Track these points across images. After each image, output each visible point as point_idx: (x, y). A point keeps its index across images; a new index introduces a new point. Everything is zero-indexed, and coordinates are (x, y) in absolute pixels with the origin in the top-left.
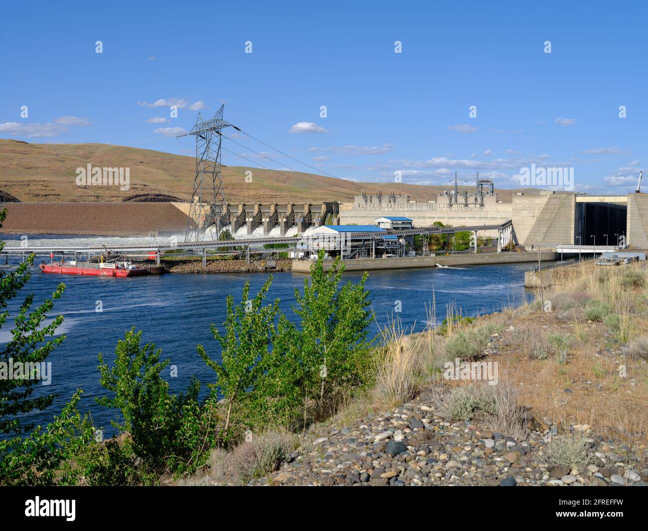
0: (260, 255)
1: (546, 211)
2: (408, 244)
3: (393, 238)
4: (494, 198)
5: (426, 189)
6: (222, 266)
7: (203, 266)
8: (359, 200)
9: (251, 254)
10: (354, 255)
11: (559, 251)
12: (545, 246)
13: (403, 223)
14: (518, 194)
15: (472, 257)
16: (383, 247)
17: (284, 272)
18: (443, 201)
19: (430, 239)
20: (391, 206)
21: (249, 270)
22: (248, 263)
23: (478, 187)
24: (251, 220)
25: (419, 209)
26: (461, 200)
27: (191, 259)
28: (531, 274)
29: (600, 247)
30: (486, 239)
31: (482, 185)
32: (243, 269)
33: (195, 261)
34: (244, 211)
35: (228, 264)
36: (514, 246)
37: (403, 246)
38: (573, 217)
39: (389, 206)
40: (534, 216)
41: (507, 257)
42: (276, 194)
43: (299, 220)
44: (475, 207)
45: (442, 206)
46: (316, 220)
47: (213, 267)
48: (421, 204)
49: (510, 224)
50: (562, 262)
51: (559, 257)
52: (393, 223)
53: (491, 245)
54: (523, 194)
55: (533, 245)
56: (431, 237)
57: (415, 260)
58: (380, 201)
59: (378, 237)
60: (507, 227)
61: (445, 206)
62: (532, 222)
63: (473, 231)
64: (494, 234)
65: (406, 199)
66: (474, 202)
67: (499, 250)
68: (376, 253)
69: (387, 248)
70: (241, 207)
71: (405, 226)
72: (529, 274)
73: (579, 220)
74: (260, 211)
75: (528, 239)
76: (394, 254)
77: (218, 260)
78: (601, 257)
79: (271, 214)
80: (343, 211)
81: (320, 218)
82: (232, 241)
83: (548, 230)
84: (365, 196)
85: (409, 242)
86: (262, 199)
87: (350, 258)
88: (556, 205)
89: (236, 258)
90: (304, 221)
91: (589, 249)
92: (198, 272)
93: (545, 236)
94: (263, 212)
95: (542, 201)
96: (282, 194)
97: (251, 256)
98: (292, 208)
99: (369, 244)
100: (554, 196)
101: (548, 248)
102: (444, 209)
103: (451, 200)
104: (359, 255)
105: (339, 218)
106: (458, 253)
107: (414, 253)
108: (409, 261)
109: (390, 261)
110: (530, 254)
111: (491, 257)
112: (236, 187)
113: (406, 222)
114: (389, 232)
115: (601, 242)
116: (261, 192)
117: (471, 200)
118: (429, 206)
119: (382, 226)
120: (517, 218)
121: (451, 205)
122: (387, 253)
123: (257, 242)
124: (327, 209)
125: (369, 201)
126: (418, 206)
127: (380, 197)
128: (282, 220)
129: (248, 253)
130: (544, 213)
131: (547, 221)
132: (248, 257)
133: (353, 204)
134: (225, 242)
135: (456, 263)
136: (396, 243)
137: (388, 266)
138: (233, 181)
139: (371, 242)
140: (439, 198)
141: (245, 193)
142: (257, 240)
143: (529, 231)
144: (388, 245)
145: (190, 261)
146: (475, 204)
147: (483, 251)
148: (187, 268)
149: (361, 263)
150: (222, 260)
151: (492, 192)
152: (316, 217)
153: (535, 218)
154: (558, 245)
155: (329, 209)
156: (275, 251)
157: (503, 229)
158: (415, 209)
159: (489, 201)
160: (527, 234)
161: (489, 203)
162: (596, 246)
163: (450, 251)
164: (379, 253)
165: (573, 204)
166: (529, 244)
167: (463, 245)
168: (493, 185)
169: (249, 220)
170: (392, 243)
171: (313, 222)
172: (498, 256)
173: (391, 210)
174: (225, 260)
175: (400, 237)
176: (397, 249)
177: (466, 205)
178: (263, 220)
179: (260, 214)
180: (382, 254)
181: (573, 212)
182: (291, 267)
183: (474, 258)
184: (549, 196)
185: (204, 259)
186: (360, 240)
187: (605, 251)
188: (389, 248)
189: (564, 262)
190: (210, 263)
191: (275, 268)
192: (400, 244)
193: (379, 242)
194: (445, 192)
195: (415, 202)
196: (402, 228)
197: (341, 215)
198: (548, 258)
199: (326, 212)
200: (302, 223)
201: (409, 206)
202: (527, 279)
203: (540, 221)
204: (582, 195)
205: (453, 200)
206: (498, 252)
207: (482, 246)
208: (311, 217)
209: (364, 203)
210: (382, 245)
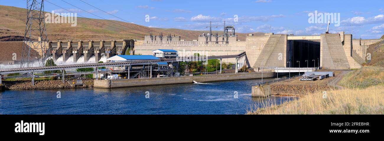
0: (73, 76)
1: (268, 46)
2: (175, 68)
3: (164, 64)
4: (235, 38)
5: (194, 33)
6: (45, 84)
7: (32, 85)
8: (148, 38)
9: (65, 76)
10: (138, 75)
11: (276, 71)
12: (267, 69)
13: (171, 53)
14: (250, 35)
15: (218, 76)
16: (158, 70)
17: (88, 88)
18: (202, 40)
19: (191, 65)
20: (168, 43)
21: (64, 87)
22: (64, 82)
23: (224, 31)
24: (76, 52)
25: (187, 45)
26: (214, 39)
27: (24, 80)
28: (256, 87)
29: (303, 68)
30: (228, 64)
31: (227, 29)
32: (60, 86)
33: (26, 81)
34: (71, 46)
35: (49, 83)
36: (247, 69)
37: (171, 69)
38: (285, 49)
39: (167, 43)
40: (260, 49)
41: (242, 75)
42: (95, 35)
43: (108, 52)
44: (223, 43)
45: (201, 43)
46: (119, 52)
47: (38, 85)
48: (188, 42)
49: (244, 54)
50: (277, 79)
51: (276, 75)
52: (164, 54)
53: (231, 68)
54: (253, 35)
55: (259, 68)
56: (191, 63)
57: (179, 79)
58: (162, 40)
59: (154, 63)
60: (242, 56)
61: (203, 43)
62: (259, 53)
63: (219, 59)
64: (233, 61)
65: (178, 38)
66: (222, 41)
67: (236, 71)
68: (152, 74)
69: (160, 70)
70: (69, 44)
71: (173, 56)
72: (255, 88)
73: (289, 51)
74: (82, 46)
75: (256, 64)
76: (165, 75)
77: (42, 80)
78: (304, 75)
79: (89, 48)
80: (137, 46)
81: (121, 51)
82: (54, 67)
83: (269, 58)
84: (151, 36)
85: (175, 67)
86: (86, 38)
87: (134, 78)
88: (274, 42)
89: (56, 79)
90: (111, 52)
91: (296, 70)
92: (28, 89)
93: (267, 62)
94: (84, 47)
95: (265, 39)
96: (99, 35)
97: (66, 77)
98: (103, 44)
99: (148, 68)
100: (273, 36)
101: (270, 69)
102: (203, 45)
103: (207, 39)
104: (141, 75)
105: (134, 51)
106: (209, 74)
107: (179, 74)
108: (175, 79)
109: (162, 80)
110: (257, 73)
111: (231, 76)
112: (69, 31)
113: (174, 53)
114: (162, 60)
115: (304, 65)
116: (85, 34)
117: (220, 39)
118: (193, 43)
119: (157, 56)
120: (249, 50)
121: (207, 43)
122: (161, 74)
123: (70, 67)
124: (126, 45)
125: (154, 39)
126: (186, 43)
127: (161, 37)
128: (96, 52)
129: (63, 75)
130: (266, 47)
131: (268, 52)
132: (63, 78)
133: (144, 41)
134: (50, 67)
135: (207, 80)
136: (166, 67)
137: (160, 83)
138: (67, 27)
139: (149, 67)
140: (199, 38)
141: (75, 34)
142: (69, 66)
143: (257, 59)
144: (161, 68)
145: (24, 82)
146: (223, 42)
147: (226, 72)
148: (21, 86)
149: (142, 81)
150: (45, 80)
151: (234, 34)
152: (119, 50)
153: (261, 50)
154: (275, 68)
155: (128, 45)
156: (84, 73)
157: (239, 58)
158: (184, 45)
159: (232, 39)
160: (256, 61)
161: (232, 41)
162: (300, 68)
163: (203, 73)
164: (155, 74)
165: (286, 41)
166: (256, 67)
167: (213, 68)
168: (234, 30)
169: (75, 52)
170: (163, 67)
171: (117, 53)
172: (235, 75)
173: (168, 45)
174: (48, 80)
175: (169, 63)
176: (167, 71)
177: (217, 42)
178: (84, 52)
179: (82, 48)
180: (157, 75)
181: (285, 46)
182: (94, 84)
183: (219, 77)
184: (269, 36)
185: (33, 80)
186: (142, 65)
187: (307, 71)
188: (161, 70)
189: (279, 79)
190: (37, 83)
191: (82, 85)
192: (169, 68)
193: (155, 67)
194: (204, 34)
195: (184, 40)
196: (171, 57)
197: (135, 49)
198: (269, 76)
199: (126, 46)
200: (109, 53)
201: (180, 43)
202: (254, 91)
203: (264, 52)
204: (291, 35)
205: (209, 39)
206: (236, 73)
207: (226, 69)
208: (116, 50)
209: (151, 40)
210: (157, 69)
